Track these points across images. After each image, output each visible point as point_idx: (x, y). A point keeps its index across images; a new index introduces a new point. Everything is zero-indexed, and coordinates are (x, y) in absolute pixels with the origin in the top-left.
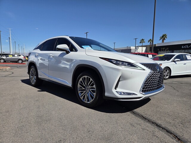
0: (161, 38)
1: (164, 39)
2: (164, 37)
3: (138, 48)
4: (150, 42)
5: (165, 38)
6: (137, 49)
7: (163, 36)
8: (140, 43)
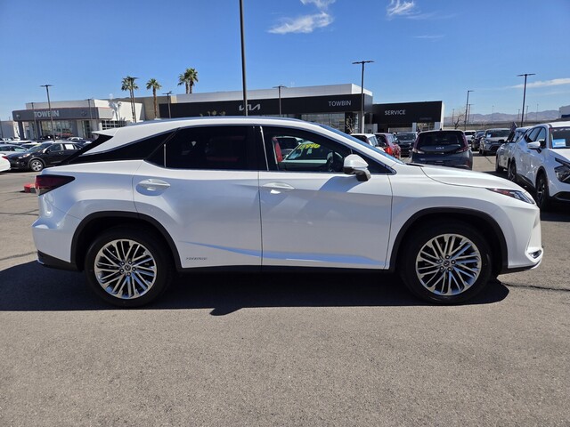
0: (182, 80)
1: (192, 84)
2: (189, 77)
3: (119, 106)
4: (152, 87)
5: (194, 81)
6: (116, 109)
7: (187, 75)
8: (123, 89)
